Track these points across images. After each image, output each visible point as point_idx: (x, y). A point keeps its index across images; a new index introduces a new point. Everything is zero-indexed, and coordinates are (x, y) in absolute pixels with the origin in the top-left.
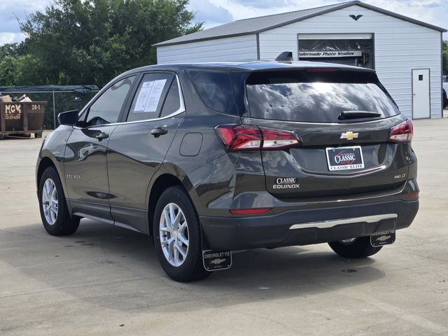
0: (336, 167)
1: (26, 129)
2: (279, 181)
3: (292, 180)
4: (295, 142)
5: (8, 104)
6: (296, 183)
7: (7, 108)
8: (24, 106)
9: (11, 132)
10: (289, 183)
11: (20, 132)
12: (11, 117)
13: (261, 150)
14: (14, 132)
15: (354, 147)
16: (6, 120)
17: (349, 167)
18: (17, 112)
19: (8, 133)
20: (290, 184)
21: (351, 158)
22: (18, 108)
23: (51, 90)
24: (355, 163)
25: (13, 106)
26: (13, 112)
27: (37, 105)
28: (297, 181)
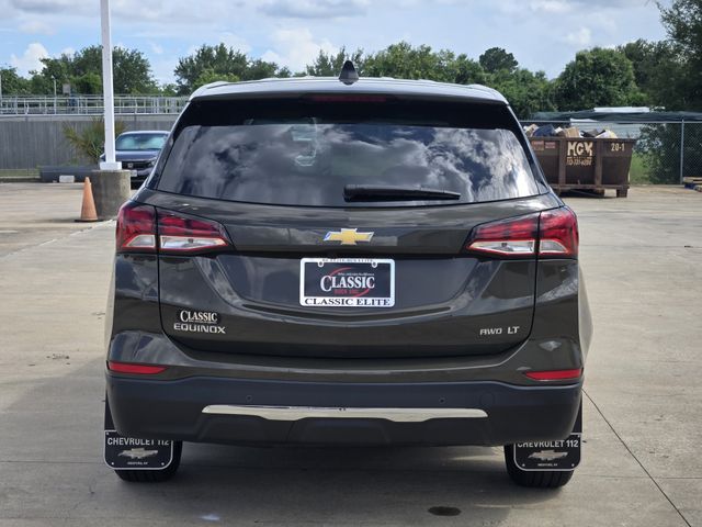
0: (319, 300)
1: (598, 182)
2: (185, 316)
3: (210, 317)
4: (219, 242)
5: (572, 141)
6: (218, 324)
7: (571, 147)
8: (598, 145)
9: (573, 186)
10: (203, 323)
11: (589, 186)
12: (577, 162)
13: (157, 253)
14: (580, 186)
15: (376, 262)
16: (568, 167)
17: (353, 302)
18: (586, 154)
19: (568, 187)
20: (206, 325)
21: (365, 282)
22: (589, 148)
23: (680, 118)
24: (371, 293)
25: (580, 145)
26: (579, 153)
27: (620, 144)
28: (220, 319)
